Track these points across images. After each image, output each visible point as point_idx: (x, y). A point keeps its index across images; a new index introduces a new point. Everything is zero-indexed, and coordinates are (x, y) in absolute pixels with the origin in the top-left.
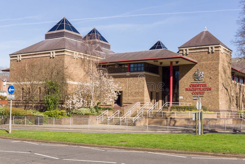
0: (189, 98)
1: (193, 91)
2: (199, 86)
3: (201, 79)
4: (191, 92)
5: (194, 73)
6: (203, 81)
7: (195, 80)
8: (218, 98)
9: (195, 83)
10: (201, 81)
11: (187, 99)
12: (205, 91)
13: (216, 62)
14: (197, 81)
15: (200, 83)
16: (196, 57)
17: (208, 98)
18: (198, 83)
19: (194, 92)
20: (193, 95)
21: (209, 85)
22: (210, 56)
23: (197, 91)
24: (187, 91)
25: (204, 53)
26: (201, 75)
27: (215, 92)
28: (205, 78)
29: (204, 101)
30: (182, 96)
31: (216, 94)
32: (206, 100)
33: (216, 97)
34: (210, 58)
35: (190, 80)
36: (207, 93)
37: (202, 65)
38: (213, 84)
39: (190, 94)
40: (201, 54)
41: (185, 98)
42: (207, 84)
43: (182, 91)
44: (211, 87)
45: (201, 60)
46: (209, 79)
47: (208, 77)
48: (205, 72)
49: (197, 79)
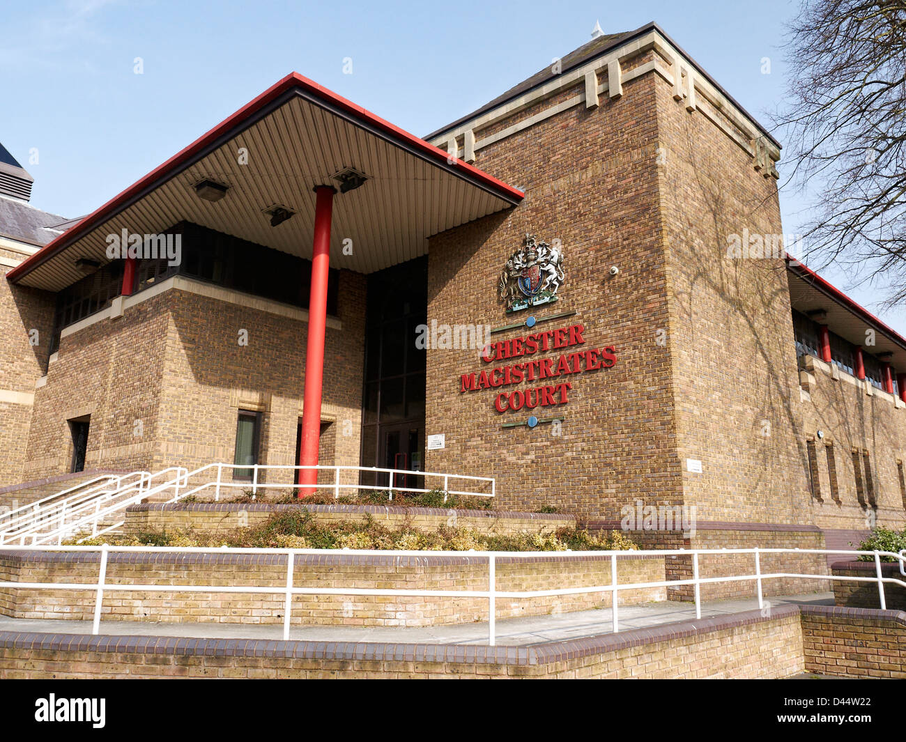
0: (476, 441)
1: (501, 391)
2: (533, 348)
3: (547, 299)
4: (491, 395)
5: (507, 269)
6: (557, 312)
7: (511, 313)
8: (670, 426)
9: (511, 336)
10: (543, 314)
11: (465, 448)
12: (575, 382)
13: (637, 155)
14: (520, 320)
15: (544, 329)
16: (514, 162)
17: (597, 431)
18: (530, 328)
19: (508, 392)
20: (503, 420)
21: (601, 334)
22: (596, 128)
23: (523, 387)
24: (467, 396)
25: (559, 124)
26: (547, 273)
27: (640, 377)
28: (572, 285)
29: (569, 454)
30: (441, 432)
31: (651, 389)
32: (584, 444)
33: (655, 413)
34: (600, 140)
35: (484, 318)
36: (586, 390)
37: (551, 204)
38: (622, 316)
39: (484, 413)
40: (540, 137)
41: (454, 441)
42: (585, 324)
43: (442, 397)
44: (609, 340)
45: (544, 172)
46: (596, 286)
47: (592, 272)
48: (569, 248)
49: (523, 304)
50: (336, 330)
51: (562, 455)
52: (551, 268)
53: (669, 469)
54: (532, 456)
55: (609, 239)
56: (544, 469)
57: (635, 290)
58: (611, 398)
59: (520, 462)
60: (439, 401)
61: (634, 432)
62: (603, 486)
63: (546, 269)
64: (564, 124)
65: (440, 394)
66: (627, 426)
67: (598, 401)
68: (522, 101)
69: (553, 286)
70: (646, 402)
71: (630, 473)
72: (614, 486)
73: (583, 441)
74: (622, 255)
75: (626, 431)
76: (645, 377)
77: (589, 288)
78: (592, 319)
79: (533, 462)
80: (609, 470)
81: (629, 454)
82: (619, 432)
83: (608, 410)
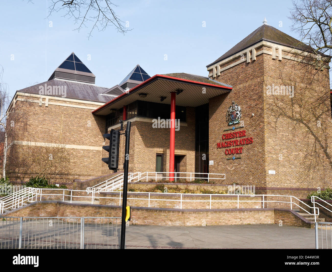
0: (221, 163)
1: (227, 148)
2: (234, 136)
3: (237, 122)
4: (224, 149)
5: (228, 112)
6: (240, 126)
7: (229, 125)
8: (264, 161)
9: (229, 132)
10: (237, 126)
11: (218, 165)
12: (244, 147)
13: (259, 80)
14: (231, 127)
15: (236, 131)
16: (230, 77)
17: (248, 162)
18: (233, 130)
19: (228, 149)
20: (227, 157)
21: (250, 133)
22: (250, 69)
23: (232, 148)
24: (219, 149)
26: (237, 114)
27: (258, 147)
28: (243, 118)
29: (242, 168)
30: (212, 160)
31: (260, 150)
32: (245, 165)
33: (261, 157)
34: (250, 73)
35: (223, 126)
36: (246, 150)
37: (239, 92)
38: (255, 129)
39: (223, 155)
40: (236, 70)
41: (216, 163)
42: (246, 130)
43: (213, 149)
44: (251, 135)
45: (237, 82)
46: (249, 119)
47: (248, 115)
48: (243, 107)
49: (232, 123)
50: (186, 127)
51: (240, 168)
52: (238, 112)
53: (263, 173)
54: (234, 168)
55: (252, 105)
56: (236, 172)
57: (257, 121)
58: (251, 152)
59: (231, 170)
60: (212, 150)
61: (256, 162)
62: (249, 177)
63: (237, 113)
64: (242, 67)
65: (212, 148)
66: (255, 161)
67: (249, 153)
68: (231, 58)
69: (239, 118)
70: (259, 154)
71: (255, 174)
72: (252, 177)
73: (245, 164)
74: (255, 110)
75: (255, 162)
76: (259, 147)
77: (247, 119)
78: (248, 129)
79: (234, 170)
80: (251, 173)
81: (255, 169)
82: (253, 162)
83: (251, 156)
